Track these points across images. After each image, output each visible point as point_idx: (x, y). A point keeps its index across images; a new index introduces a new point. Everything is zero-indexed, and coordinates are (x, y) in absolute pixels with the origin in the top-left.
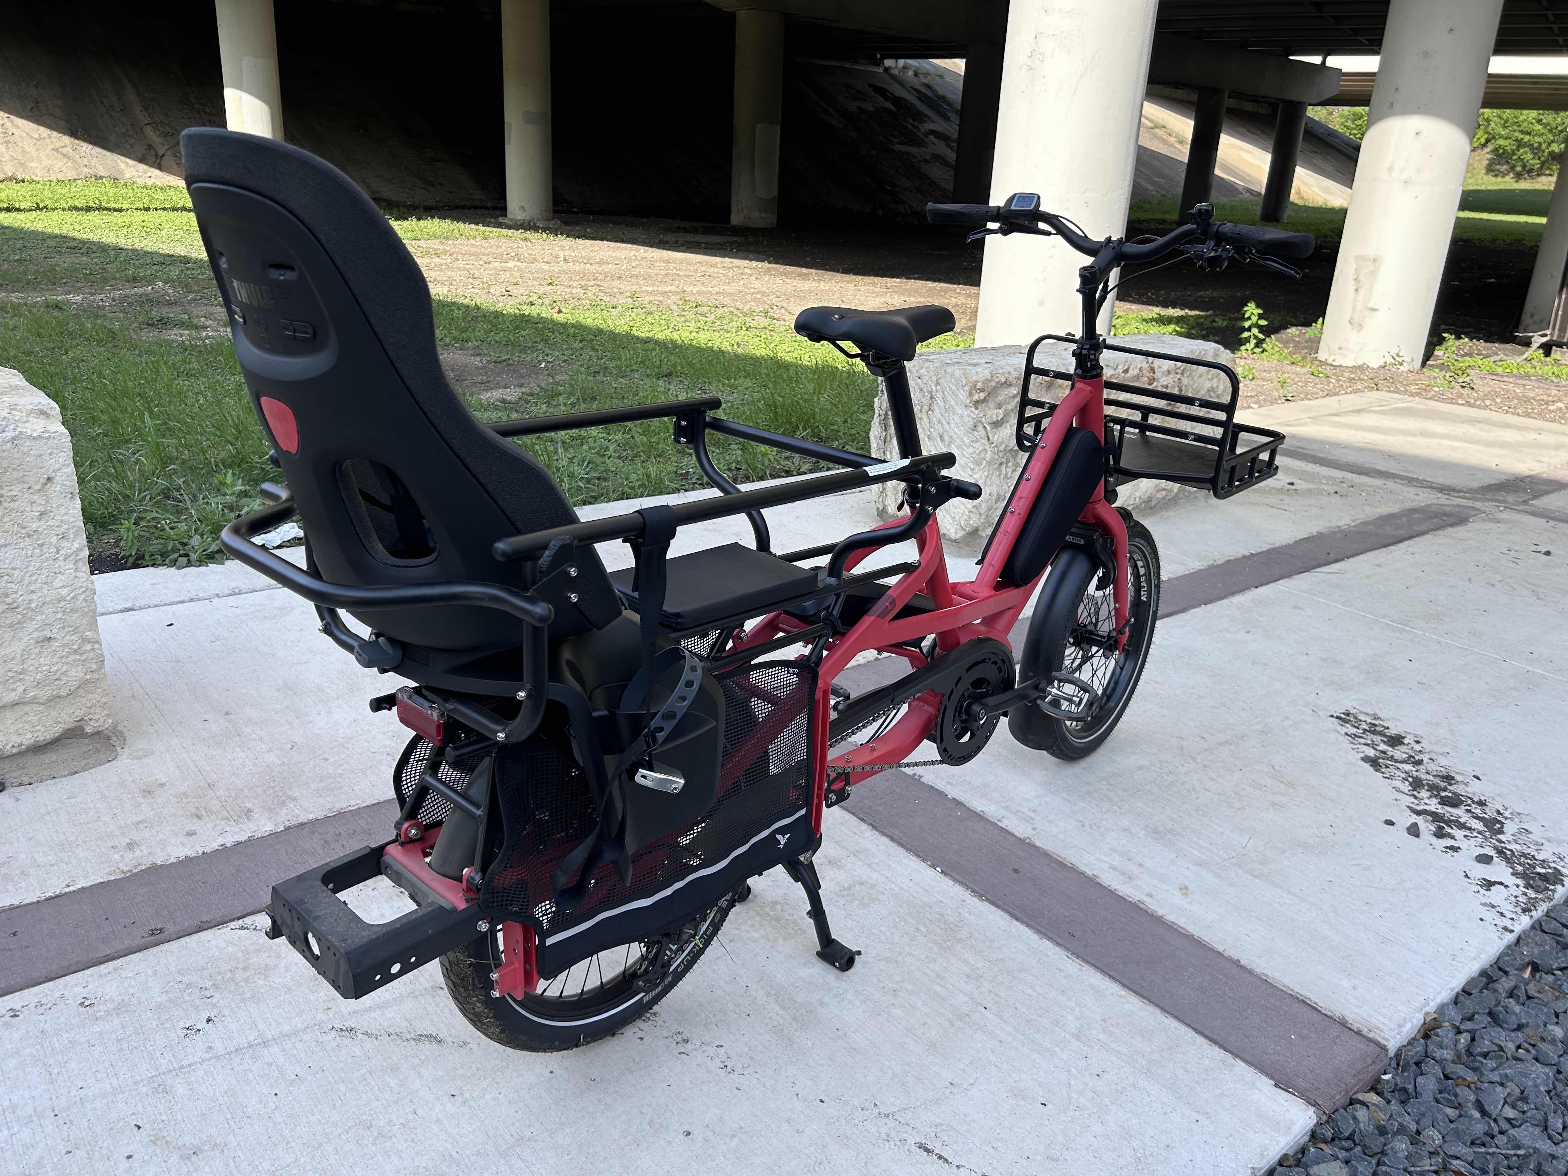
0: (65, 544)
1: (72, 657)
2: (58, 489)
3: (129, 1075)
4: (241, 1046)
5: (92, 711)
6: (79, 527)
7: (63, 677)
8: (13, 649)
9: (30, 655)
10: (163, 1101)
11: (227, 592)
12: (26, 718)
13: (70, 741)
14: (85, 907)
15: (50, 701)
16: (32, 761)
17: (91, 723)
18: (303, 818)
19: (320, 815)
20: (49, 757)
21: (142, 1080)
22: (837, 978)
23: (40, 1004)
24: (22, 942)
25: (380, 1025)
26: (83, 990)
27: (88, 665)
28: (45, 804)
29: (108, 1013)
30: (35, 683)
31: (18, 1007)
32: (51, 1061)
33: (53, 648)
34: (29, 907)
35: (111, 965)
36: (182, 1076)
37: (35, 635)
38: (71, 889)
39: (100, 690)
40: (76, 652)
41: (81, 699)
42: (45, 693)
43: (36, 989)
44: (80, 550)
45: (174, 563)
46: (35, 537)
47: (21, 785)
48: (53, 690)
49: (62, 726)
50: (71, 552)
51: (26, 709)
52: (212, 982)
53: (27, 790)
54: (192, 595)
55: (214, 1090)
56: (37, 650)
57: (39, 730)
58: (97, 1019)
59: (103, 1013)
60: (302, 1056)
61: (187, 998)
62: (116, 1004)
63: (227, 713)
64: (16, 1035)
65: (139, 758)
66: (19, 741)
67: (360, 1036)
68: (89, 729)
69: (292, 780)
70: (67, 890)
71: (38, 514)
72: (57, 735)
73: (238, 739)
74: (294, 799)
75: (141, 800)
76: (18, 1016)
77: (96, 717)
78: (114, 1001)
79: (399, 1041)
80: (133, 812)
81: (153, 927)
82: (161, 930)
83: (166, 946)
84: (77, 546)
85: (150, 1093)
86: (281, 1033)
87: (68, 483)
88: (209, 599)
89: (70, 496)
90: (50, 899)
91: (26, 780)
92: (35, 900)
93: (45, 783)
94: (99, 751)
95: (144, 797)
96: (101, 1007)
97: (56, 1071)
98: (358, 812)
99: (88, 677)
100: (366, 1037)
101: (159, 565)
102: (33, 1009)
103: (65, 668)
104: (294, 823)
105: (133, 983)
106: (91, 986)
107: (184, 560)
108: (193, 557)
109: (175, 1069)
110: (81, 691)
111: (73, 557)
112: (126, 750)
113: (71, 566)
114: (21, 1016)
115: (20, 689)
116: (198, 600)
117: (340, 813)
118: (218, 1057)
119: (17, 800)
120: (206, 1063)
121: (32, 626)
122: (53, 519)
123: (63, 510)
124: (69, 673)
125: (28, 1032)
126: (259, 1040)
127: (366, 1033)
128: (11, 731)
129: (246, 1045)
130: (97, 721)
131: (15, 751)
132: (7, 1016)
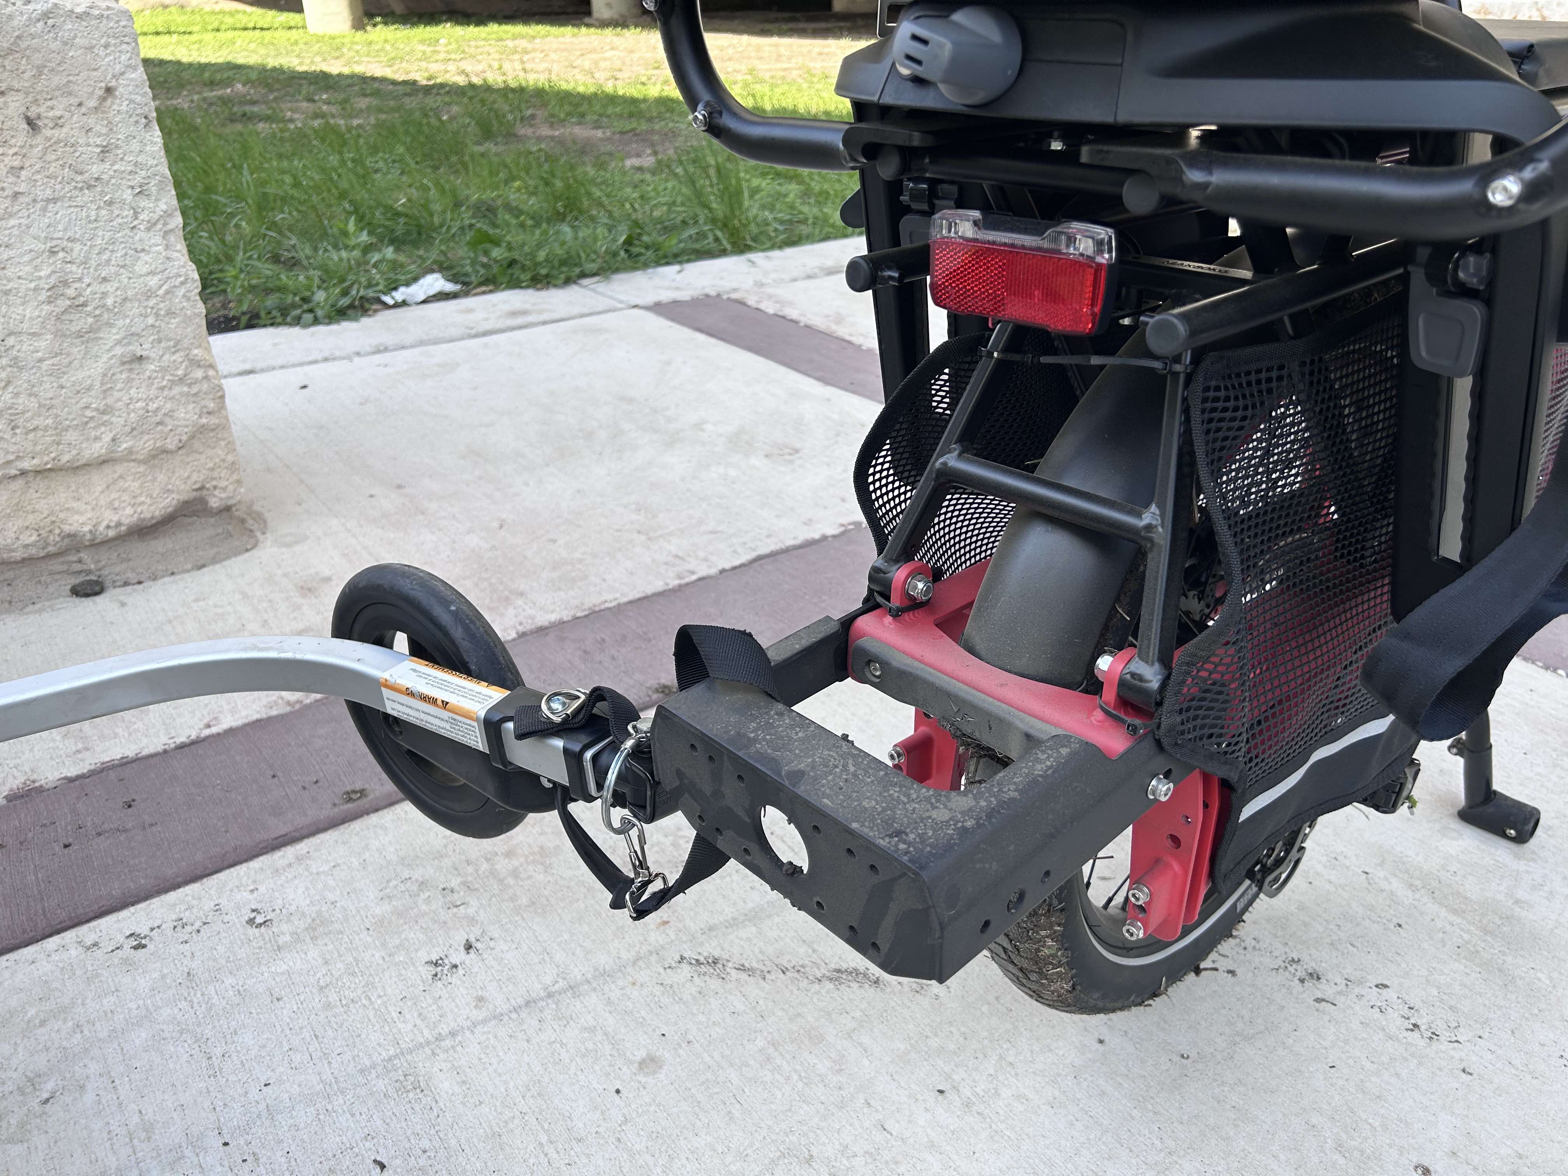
0: (144, 203)
1: (177, 390)
2: (124, 108)
3: (348, 1056)
4: (534, 995)
5: (216, 474)
6: (163, 176)
7: (167, 420)
8: (88, 373)
9: (115, 382)
10: (417, 1108)
11: (368, 349)
12: (121, 483)
13: (190, 520)
14: (238, 758)
15: (154, 457)
16: (139, 549)
17: (217, 492)
18: (543, 619)
19: (566, 615)
20: (160, 545)
21: (374, 1066)
22: (1517, 857)
23: (180, 924)
24: (146, 817)
25: (762, 952)
26: (251, 897)
27: (203, 403)
28: (163, 610)
29: (297, 938)
30: (127, 429)
31: (144, 930)
32: (208, 1033)
33: (148, 373)
34: (152, 761)
35: (290, 852)
36: (442, 1056)
37: (118, 351)
38: (214, 730)
39: (223, 443)
40: (181, 380)
41: (197, 456)
42: (146, 444)
43: (172, 896)
44: (167, 214)
45: (297, 322)
46: (99, 189)
47: (126, 584)
48: (156, 440)
49: (175, 496)
50: (156, 216)
51: (120, 469)
52: (459, 880)
53: (135, 591)
54: (326, 354)
55: (506, 1082)
56: (124, 376)
57: (143, 503)
58: (279, 948)
59: (287, 938)
60: (643, 1013)
61: (424, 907)
62: (309, 920)
63: (399, 487)
64: (143, 983)
65: (289, 545)
66: (115, 518)
67: (733, 972)
68: (214, 503)
69: (512, 568)
70: (207, 732)
71: (98, 150)
72: (170, 510)
73: (421, 517)
74: (522, 594)
75: (300, 600)
76: (144, 946)
77: (223, 484)
78: (303, 915)
79: (804, 984)
80: (291, 616)
81: (349, 788)
82: (362, 793)
83: (374, 818)
84: (164, 207)
85: (391, 1092)
86: (596, 969)
87: (138, 99)
88: (349, 358)
89: (143, 120)
90: (181, 747)
91: (132, 576)
92: (160, 748)
93: (160, 582)
94: (231, 536)
95: (304, 596)
96: (285, 927)
97: (218, 1051)
98: (620, 610)
99: (204, 421)
100: (744, 976)
101: (280, 324)
102: (169, 932)
103: (169, 406)
104: (529, 626)
105: (331, 882)
106: (262, 889)
107: (309, 317)
108: (320, 313)
109: (428, 1043)
110: (197, 444)
111: (159, 226)
112: (268, 535)
113: (158, 239)
114: (151, 947)
115: (107, 438)
116: (335, 359)
117: (594, 612)
118: (498, 1017)
119: (123, 604)
120: (479, 1028)
121: (112, 336)
122: (122, 159)
123: (135, 146)
124: (176, 414)
125: (163, 977)
126: (562, 984)
127: (742, 968)
128: (102, 503)
129: (543, 994)
130: (224, 489)
131: (111, 533)
132: (127, 947)
